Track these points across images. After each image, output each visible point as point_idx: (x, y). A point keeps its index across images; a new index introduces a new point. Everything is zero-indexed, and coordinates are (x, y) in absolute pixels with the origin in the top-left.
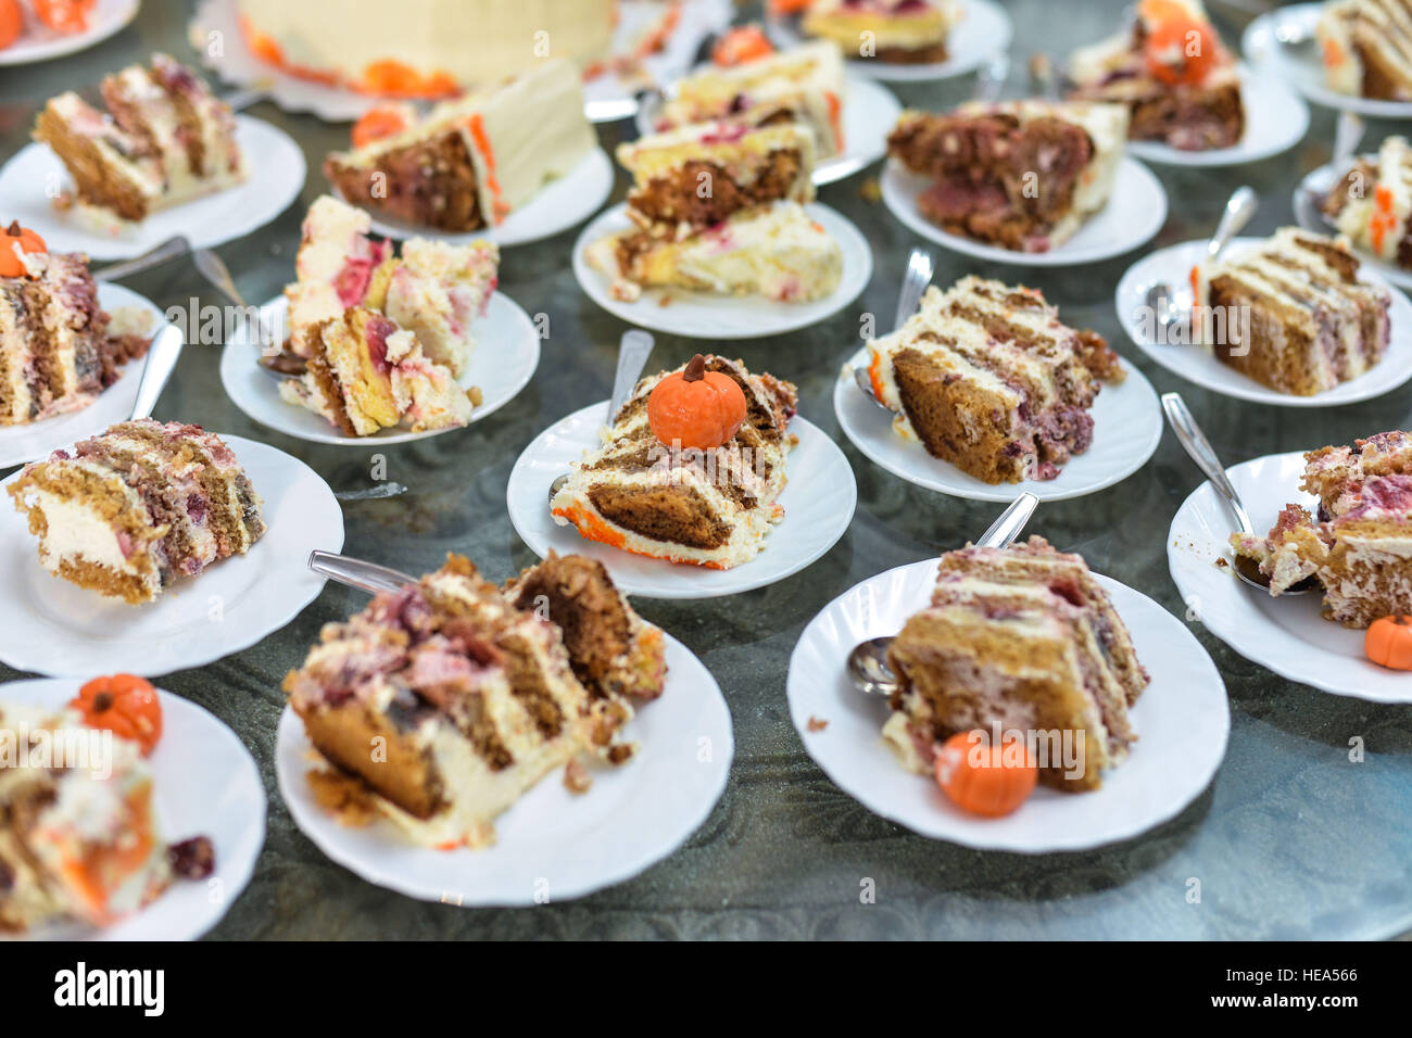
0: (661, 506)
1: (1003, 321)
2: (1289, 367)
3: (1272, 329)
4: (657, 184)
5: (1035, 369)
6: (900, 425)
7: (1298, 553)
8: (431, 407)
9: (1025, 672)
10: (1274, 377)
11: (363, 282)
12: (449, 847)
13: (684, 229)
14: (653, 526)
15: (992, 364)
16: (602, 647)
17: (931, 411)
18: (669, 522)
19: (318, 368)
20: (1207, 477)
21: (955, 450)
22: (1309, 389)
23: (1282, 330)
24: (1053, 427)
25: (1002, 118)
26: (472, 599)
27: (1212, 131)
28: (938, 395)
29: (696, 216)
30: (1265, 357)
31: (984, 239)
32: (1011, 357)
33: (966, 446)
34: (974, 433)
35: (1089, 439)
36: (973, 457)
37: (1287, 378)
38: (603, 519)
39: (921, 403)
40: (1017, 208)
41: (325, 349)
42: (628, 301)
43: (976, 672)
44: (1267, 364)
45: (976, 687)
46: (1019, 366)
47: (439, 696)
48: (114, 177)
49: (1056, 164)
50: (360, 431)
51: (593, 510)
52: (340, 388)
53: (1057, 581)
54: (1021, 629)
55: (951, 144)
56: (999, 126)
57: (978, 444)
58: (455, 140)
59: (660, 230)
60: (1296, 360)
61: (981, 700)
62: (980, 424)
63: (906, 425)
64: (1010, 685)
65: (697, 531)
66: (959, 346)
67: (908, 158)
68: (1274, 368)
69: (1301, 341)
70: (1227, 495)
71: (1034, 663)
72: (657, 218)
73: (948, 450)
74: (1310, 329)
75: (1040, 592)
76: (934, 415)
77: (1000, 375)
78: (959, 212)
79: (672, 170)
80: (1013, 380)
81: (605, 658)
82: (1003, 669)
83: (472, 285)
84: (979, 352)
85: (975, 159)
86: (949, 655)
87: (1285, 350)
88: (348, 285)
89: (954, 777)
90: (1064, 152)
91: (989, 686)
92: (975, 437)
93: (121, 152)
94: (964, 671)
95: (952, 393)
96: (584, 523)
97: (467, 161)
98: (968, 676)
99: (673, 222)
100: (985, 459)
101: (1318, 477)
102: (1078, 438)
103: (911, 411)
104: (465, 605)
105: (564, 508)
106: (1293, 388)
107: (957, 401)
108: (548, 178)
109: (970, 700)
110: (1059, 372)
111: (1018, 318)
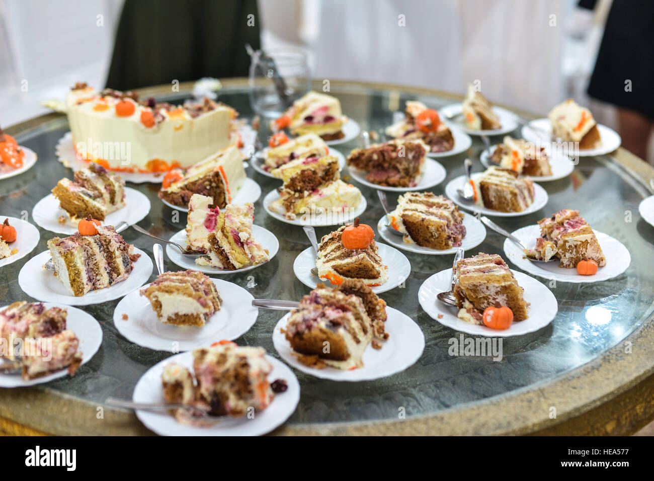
0: (360, 266)
1: (428, 202)
2: (513, 204)
3: (505, 193)
4: (293, 180)
5: (446, 213)
6: (407, 239)
7: (551, 247)
8: (259, 255)
9: (503, 284)
10: (508, 209)
11: (214, 222)
12: (353, 369)
13: (306, 193)
14: (357, 274)
15: (432, 214)
16: (372, 304)
17: (418, 231)
18: (363, 272)
19: (216, 249)
20: (506, 237)
21: (428, 242)
22: (520, 210)
23: (509, 193)
24: (455, 230)
25: (391, 145)
26: (332, 294)
27: (446, 144)
28: (421, 225)
29: (308, 188)
30: (504, 203)
31: (394, 185)
32: (437, 211)
33: (433, 240)
34: (436, 234)
35: (466, 233)
36: (436, 242)
37: (513, 208)
38: (339, 276)
39: (414, 229)
40: (402, 174)
41: (218, 242)
42: (293, 220)
43: (487, 288)
44: (505, 205)
45: (488, 293)
46: (441, 213)
47: (339, 320)
48: (90, 206)
49: (414, 157)
50: (237, 267)
51: (335, 273)
52: (226, 254)
53: (496, 261)
54: (496, 274)
55: (375, 157)
56: (392, 148)
57: (438, 238)
58: (217, 175)
59: (297, 195)
60: (514, 201)
61: (489, 297)
62: (438, 231)
63: (409, 238)
64: (499, 289)
65: (372, 273)
66: (419, 211)
67: (357, 165)
68: (508, 205)
69: (515, 195)
70: (514, 240)
71: (505, 281)
72: (296, 191)
73: (426, 243)
74: (517, 191)
75: (492, 265)
76: (420, 232)
77: (436, 216)
78: (384, 178)
79: (297, 174)
80: (441, 217)
81: (373, 307)
82: (496, 285)
83: (249, 218)
84: (426, 211)
85: (384, 160)
86: (478, 284)
87: (511, 199)
88: (208, 224)
89: (492, 318)
90: (416, 153)
91: (492, 291)
92: (437, 235)
93: (90, 197)
94: (483, 288)
95: (426, 223)
96: (332, 279)
97: (222, 182)
98: (485, 290)
99: (301, 192)
100: (441, 242)
101: (545, 227)
102: (463, 232)
103: (410, 233)
104: (331, 297)
105: (325, 275)
106: (515, 210)
107: (428, 225)
108: (239, 188)
109: (486, 298)
110: (452, 213)
111: (432, 200)
